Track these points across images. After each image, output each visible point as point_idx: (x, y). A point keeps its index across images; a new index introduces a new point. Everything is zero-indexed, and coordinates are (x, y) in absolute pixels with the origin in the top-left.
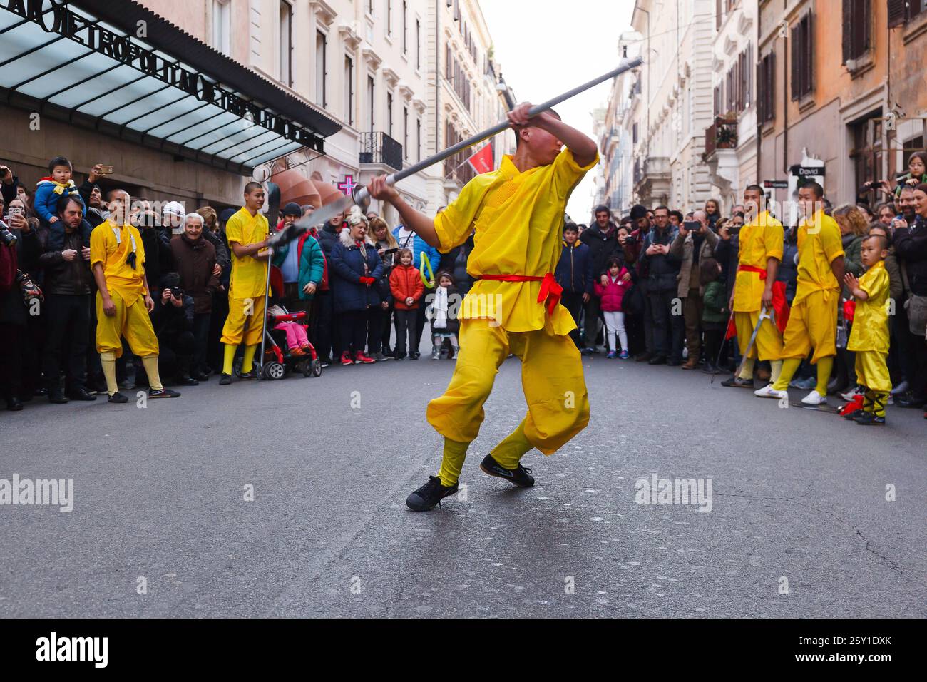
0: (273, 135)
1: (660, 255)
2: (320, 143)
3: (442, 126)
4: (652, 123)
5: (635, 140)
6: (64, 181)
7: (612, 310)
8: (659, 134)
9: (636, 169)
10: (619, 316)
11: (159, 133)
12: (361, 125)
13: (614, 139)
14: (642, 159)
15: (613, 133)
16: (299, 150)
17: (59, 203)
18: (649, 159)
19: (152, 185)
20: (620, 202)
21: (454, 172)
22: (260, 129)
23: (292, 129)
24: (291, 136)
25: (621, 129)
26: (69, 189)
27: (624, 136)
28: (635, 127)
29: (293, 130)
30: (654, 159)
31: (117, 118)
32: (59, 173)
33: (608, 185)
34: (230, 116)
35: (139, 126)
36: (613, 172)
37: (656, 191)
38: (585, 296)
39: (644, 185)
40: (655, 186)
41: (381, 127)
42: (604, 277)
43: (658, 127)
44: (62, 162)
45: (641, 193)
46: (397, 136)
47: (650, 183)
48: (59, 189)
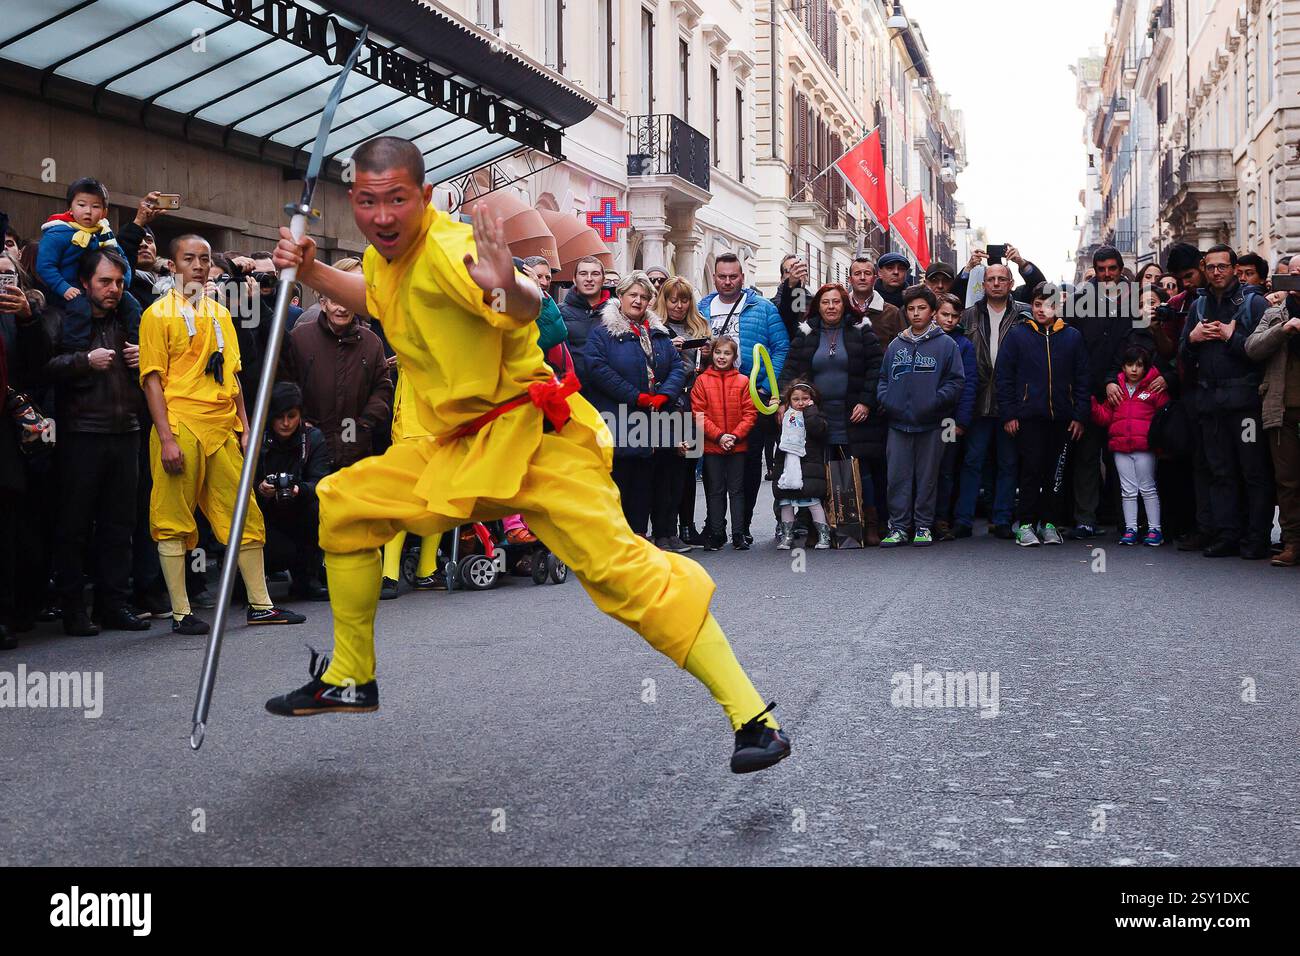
0: (466, 125)
1: (1217, 342)
2: (555, 139)
3: (784, 100)
4: (1195, 84)
5: (1161, 118)
6: (90, 222)
7: (1129, 450)
8: (1209, 104)
9: (1165, 173)
10: (1143, 461)
11: (256, 127)
12: (630, 100)
13: (1119, 116)
14: (1177, 155)
15: (1117, 104)
16: (514, 153)
17: (81, 263)
18: (1190, 155)
19: (244, 225)
20: (1134, 239)
21: (808, 187)
22: (441, 115)
23: (503, 114)
24: (501, 127)
25: (1133, 97)
26: (99, 236)
27: (1142, 112)
28: (1161, 93)
30: (1201, 154)
31: (179, 102)
32: (82, 206)
33: (1108, 205)
34: (387, 92)
35: (218, 115)
36: (1118, 181)
37: (1207, 215)
38: (1075, 427)
39: (1180, 203)
40: (1203, 207)
41: (668, 103)
42: (1113, 387)
43: (1207, 93)
44: (90, 188)
45: (1175, 221)
46: (699, 122)
47: (1192, 202)
48: (82, 238)
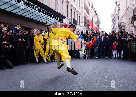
0: (54, 19)
2: (62, 20)
3: (84, 17)
4: (122, 16)
5: (119, 19)
6: (19, 27)
7: (115, 50)
9: (119, 24)
10: (116, 51)
11: (35, 19)
12: (69, 17)
13: (115, 19)
14: (120, 23)
15: (114, 18)
16: (59, 22)
17: (18, 31)
18: (121, 23)
19: (33, 28)
20: (116, 30)
21: (86, 25)
22: (52, 18)
25: (116, 17)
27: (117, 18)
28: (118, 17)
29: (58, 18)
30: (122, 23)
32: (18, 26)
33: (114, 27)
34: (47, 16)
35: (31, 18)
36: (115, 25)
37: (123, 28)
38: (110, 48)
39: (120, 27)
40: (122, 27)
41: (73, 17)
43: (123, 17)
44: (18, 24)
45: (120, 29)
46: (76, 19)
47: (121, 27)
48: (18, 29)
